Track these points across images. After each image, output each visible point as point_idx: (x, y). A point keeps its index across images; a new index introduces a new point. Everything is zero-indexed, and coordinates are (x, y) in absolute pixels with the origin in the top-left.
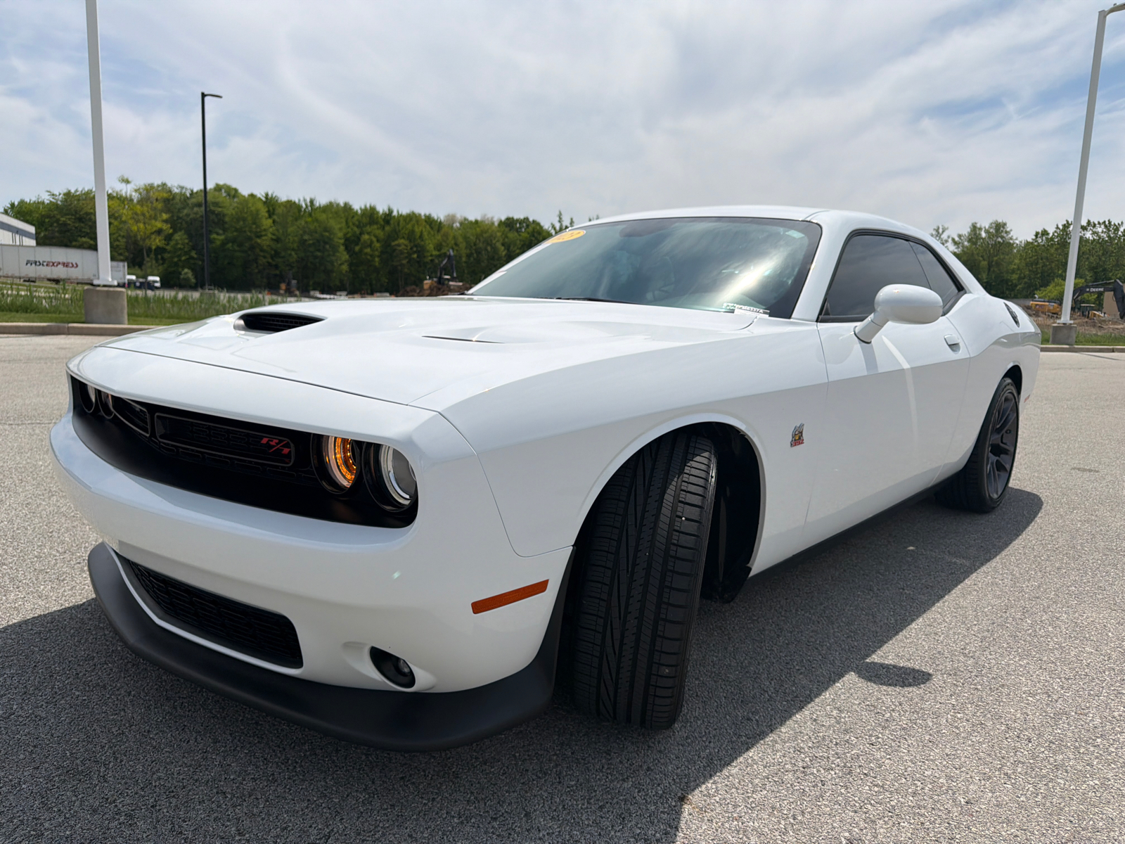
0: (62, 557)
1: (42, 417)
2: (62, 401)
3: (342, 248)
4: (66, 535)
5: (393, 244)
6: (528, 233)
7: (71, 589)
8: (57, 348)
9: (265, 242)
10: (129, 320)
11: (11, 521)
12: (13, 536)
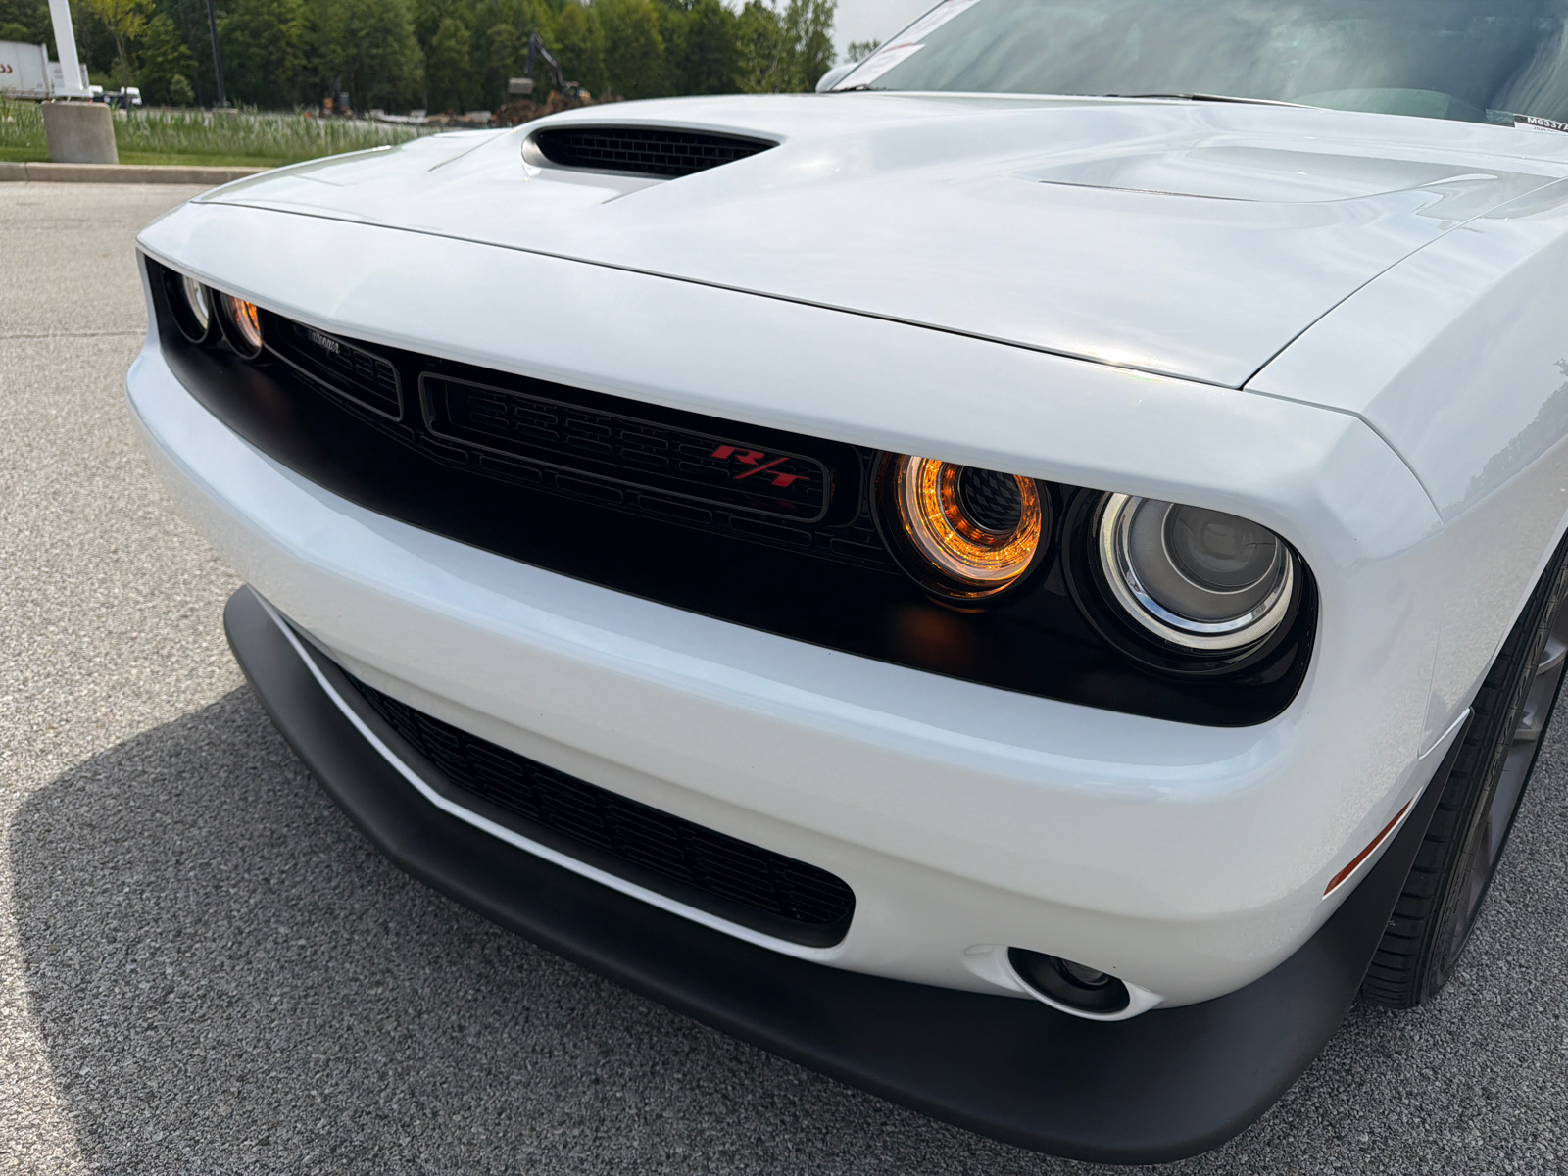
0: (150, 604)
1: (30, 324)
2: (54, 296)
3: (413, 41)
4: (143, 557)
5: (489, 32)
6: (698, 12)
7: (190, 676)
8: (17, 204)
9: (294, 29)
10: (119, 156)
11: (35, 530)
12: (48, 561)
